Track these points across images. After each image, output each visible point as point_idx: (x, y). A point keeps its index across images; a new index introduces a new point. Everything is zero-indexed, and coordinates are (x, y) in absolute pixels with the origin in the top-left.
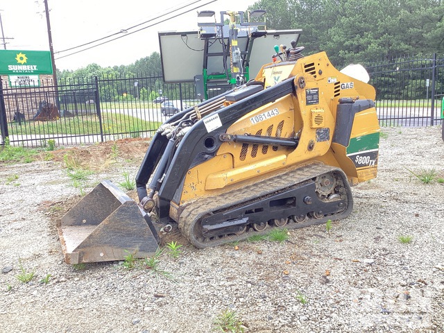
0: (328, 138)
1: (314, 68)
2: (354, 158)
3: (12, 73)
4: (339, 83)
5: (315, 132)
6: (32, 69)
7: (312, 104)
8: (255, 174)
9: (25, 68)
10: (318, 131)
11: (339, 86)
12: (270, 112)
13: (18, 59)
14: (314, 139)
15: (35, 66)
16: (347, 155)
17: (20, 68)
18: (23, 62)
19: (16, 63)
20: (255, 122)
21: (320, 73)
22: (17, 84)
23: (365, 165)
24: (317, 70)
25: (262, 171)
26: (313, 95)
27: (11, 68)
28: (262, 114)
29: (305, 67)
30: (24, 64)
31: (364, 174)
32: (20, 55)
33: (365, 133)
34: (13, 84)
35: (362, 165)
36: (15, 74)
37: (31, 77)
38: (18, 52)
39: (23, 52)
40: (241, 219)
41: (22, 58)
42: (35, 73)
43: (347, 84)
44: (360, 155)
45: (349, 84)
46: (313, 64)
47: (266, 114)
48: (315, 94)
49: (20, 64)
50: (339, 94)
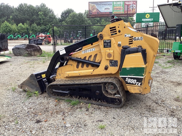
0: (117, 66)
1: (116, 29)
2: (125, 78)
3: (143, 22)
4: (133, 37)
5: (109, 61)
6: (151, 20)
7: (107, 47)
8: (78, 75)
9: (148, 20)
10: (111, 61)
11: (133, 39)
12: (91, 49)
13: (146, 16)
14: (109, 65)
15: (152, 19)
16: (120, 76)
17: (146, 20)
18: (148, 17)
19: (145, 18)
20: (84, 53)
21: (119, 31)
22: (144, 26)
23: (133, 84)
24: (117, 30)
25: (81, 75)
26: (107, 43)
27: (143, 20)
28: (87, 50)
29: (110, 28)
30: (148, 18)
31: (132, 89)
32: (148, 15)
33: (132, 67)
34: (143, 26)
35: (130, 83)
36: (144, 22)
37: (150, 23)
38: (147, 13)
39: (149, 13)
40: (66, 91)
41: (148, 16)
42: (152, 22)
43: (138, 38)
44: (129, 78)
45: (140, 38)
46: (115, 27)
47: (89, 50)
48: (109, 43)
49: (147, 18)
50: (132, 43)
